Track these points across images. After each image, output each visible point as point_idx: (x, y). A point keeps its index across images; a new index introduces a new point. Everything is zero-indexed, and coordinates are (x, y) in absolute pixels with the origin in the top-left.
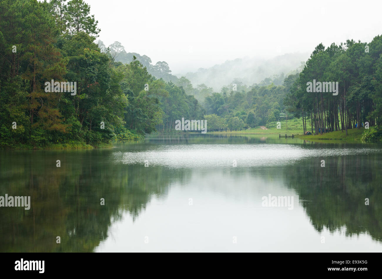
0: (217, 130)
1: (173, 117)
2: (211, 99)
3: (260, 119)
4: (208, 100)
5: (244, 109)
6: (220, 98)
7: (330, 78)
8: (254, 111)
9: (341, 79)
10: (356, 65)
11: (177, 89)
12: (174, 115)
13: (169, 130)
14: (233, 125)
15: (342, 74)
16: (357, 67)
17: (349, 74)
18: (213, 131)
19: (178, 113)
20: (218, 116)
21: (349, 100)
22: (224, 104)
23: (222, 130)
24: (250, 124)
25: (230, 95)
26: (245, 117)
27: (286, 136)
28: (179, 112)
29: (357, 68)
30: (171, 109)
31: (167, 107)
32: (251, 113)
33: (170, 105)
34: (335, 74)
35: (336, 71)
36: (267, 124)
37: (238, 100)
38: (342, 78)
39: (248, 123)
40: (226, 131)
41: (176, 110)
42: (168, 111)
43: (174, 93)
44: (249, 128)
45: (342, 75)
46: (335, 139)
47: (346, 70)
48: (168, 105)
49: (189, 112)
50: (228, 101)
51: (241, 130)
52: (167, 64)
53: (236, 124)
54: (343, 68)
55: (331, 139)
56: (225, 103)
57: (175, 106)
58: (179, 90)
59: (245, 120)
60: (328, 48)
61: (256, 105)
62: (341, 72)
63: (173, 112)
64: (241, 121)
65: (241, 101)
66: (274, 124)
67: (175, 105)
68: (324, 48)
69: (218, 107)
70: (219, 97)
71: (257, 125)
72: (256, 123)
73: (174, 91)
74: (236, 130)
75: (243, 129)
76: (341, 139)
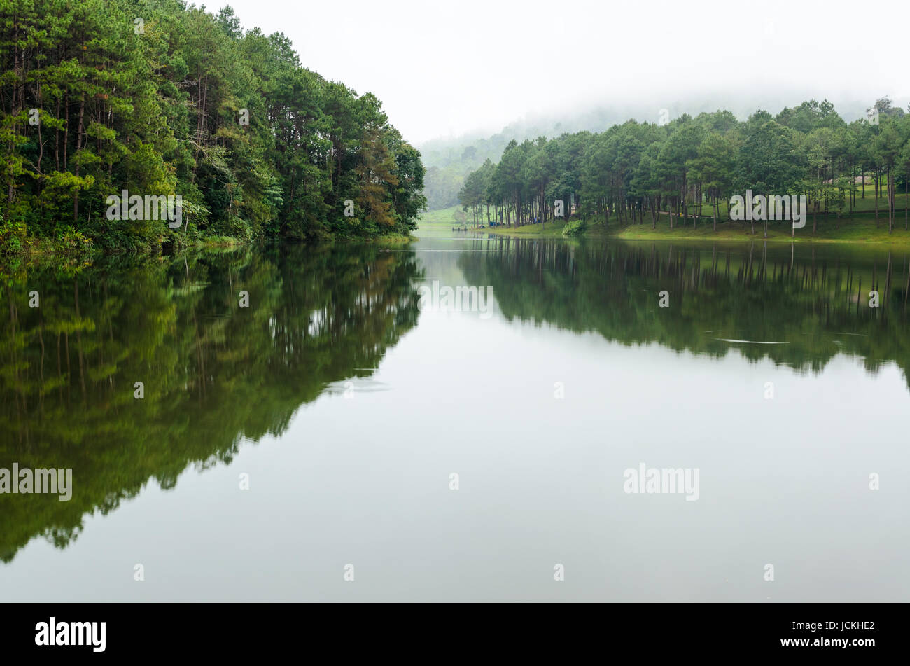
10: (554, 162)
47: (544, 166)
60: (522, 144)
68: (516, 144)
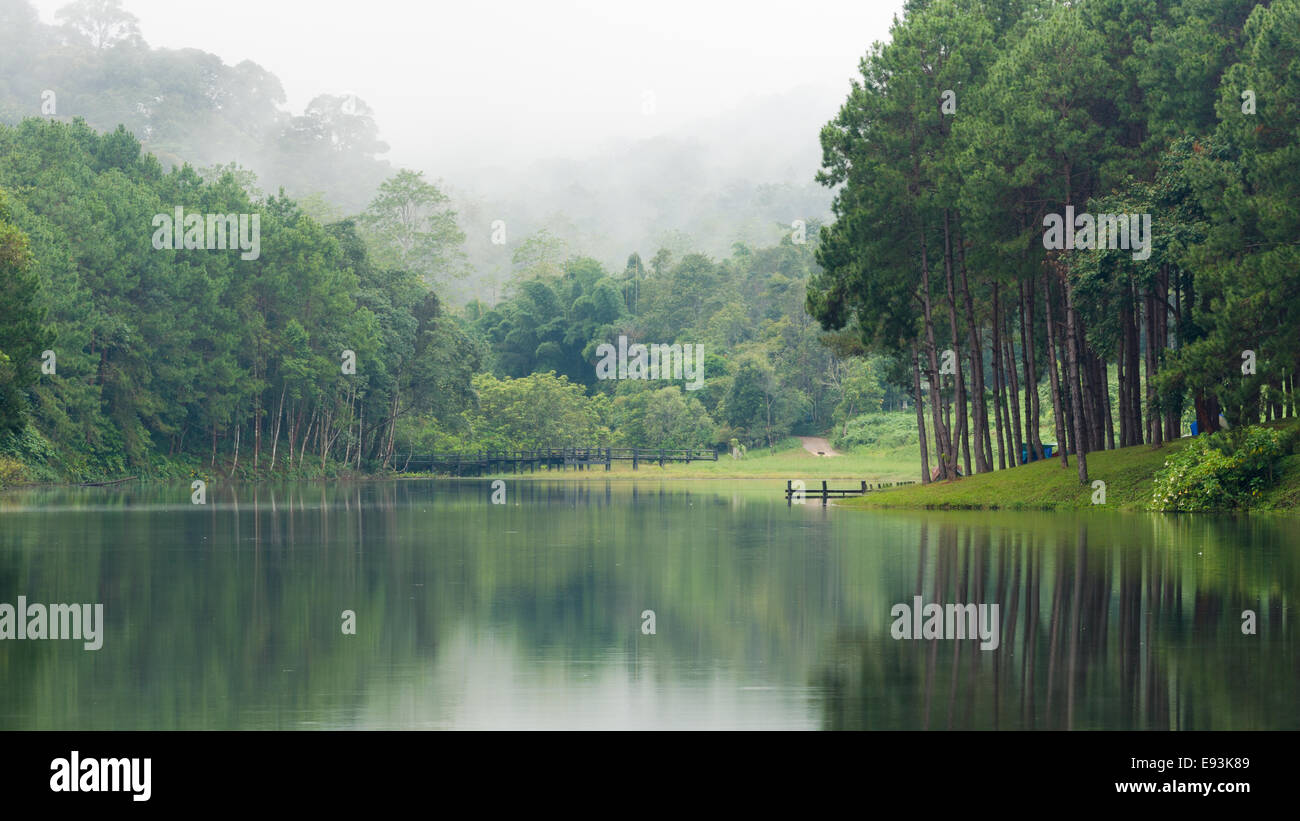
0: (556, 461)
1: (288, 392)
2: (551, 293)
3: (803, 398)
4: (533, 295)
5: (721, 347)
6: (598, 284)
7: (978, 152)
8: (772, 355)
9: (1039, 157)
10: (1133, 75)
11: (311, 233)
12: (292, 376)
13: (269, 461)
14: (649, 432)
15: (1046, 126)
16: (1140, 83)
17: (1095, 128)
18: (536, 464)
19: (316, 368)
20: (573, 386)
21: (1085, 275)
22: (618, 316)
23: (584, 460)
24: (745, 425)
25: (653, 270)
26: (718, 389)
27: (825, 491)
28: (319, 359)
29: (1137, 94)
30: (277, 348)
31: (256, 333)
32: (749, 365)
33: (274, 322)
34: (1009, 129)
35: (1017, 113)
36: (838, 428)
37: (692, 300)
38: (1052, 151)
39: (732, 424)
40: (608, 467)
41: (308, 349)
42: (260, 358)
43: (294, 259)
44: (736, 450)
45: (1046, 135)
46: (1018, 508)
47: (1073, 105)
48: (260, 322)
49: (381, 363)
50: (643, 300)
51: (688, 461)
52: (369, 110)
53: (669, 425)
54: (1055, 91)
55: (995, 508)
56: (623, 310)
57: (298, 326)
58: (324, 241)
59: (722, 406)
61: (780, 324)
62: (1039, 115)
63: (288, 362)
64: (695, 413)
65: (708, 301)
66: (873, 427)
67: (301, 322)
69: (586, 335)
70: (593, 281)
71: (783, 436)
72: (773, 422)
73: (296, 247)
74: (661, 462)
75: (703, 454)
76: (1047, 508)
